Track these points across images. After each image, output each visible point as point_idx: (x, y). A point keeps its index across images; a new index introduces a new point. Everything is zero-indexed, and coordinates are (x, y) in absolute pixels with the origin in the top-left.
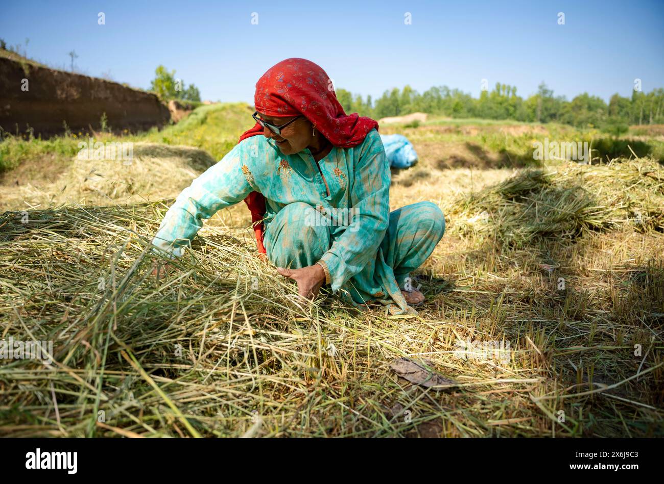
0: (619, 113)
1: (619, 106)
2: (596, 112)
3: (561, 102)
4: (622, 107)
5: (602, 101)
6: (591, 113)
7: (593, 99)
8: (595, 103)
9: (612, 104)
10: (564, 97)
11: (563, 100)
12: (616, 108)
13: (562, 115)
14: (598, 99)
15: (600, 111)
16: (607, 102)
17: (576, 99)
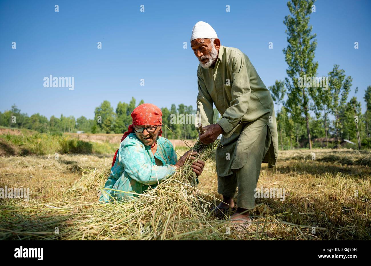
0: (55, 125)
1: (55, 122)
2: (44, 124)
3: (24, 117)
4: (56, 123)
5: (46, 119)
6: (41, 124)
7: (42, 117)
8: (43, 119)
9: (51, 121)
10: (27, 114)
11: (26, 116)
12: (53, 123)
13: (25, 124)
14: (44, 117)
15: (46, 123)
16: (49, 119)
17: (33, 116)
